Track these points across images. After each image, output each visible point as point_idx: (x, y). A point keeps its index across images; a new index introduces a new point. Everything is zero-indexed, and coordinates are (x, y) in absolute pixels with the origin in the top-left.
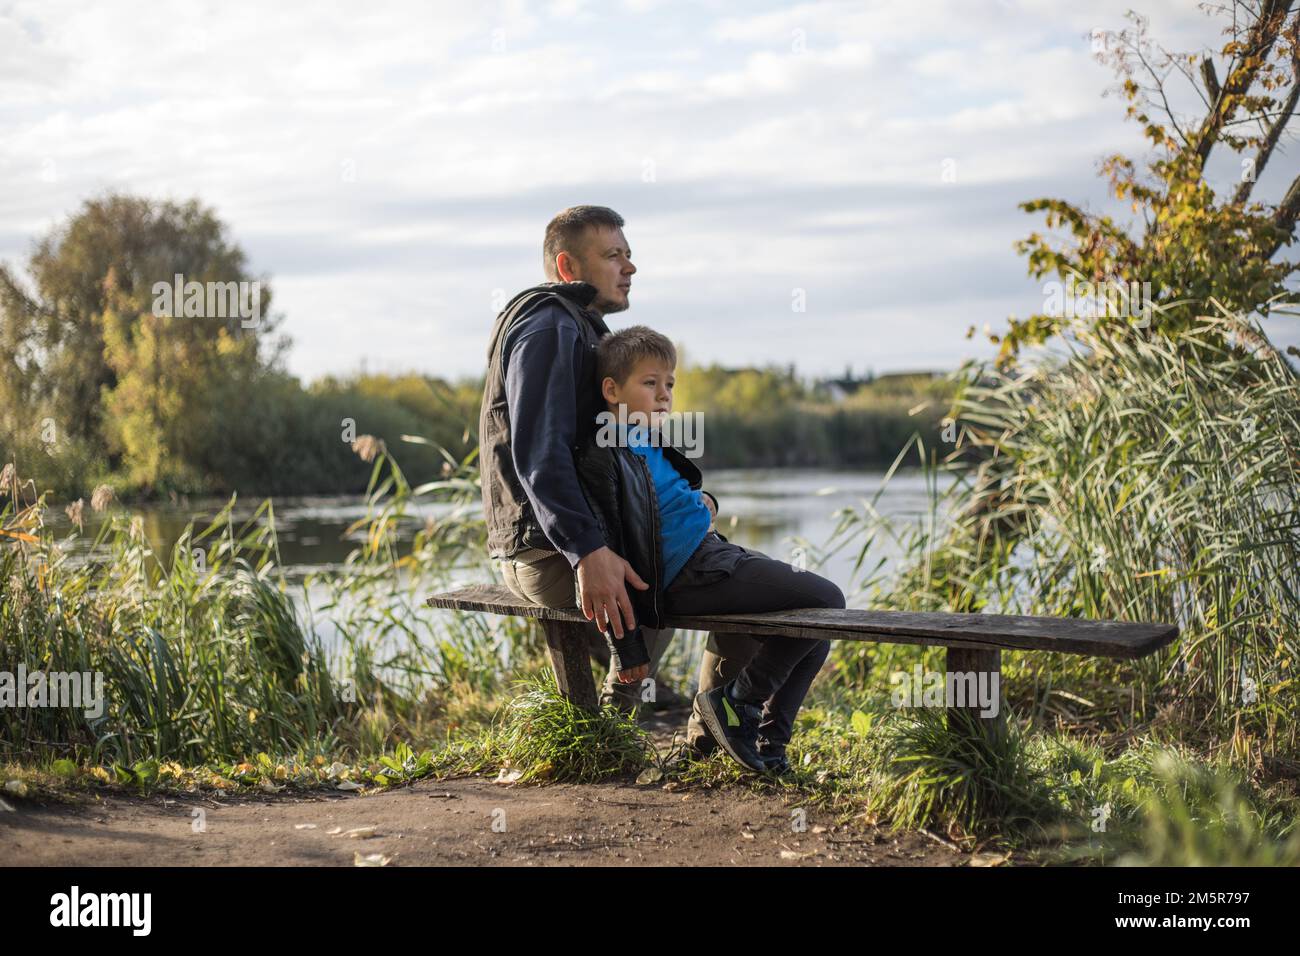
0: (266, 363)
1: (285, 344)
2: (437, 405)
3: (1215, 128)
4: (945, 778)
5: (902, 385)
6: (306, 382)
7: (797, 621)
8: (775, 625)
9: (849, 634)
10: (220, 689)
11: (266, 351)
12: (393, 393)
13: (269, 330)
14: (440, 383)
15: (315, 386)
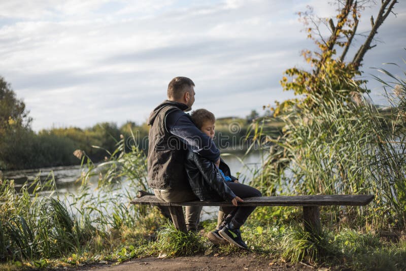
0: (25, 126)
1: (30, 120)
2: (79, 137)
3: (335, 39)
4: (307, 246)
5: (224, 121)
6: (37, 133)
7: (255, 201)
8: (247, 203)
9: (272, 204)
10: (47, 233)
11: (24, 123)
12: (65, 133)
13: (25, 116)
14: (79, 130)
15: (40, 133)
